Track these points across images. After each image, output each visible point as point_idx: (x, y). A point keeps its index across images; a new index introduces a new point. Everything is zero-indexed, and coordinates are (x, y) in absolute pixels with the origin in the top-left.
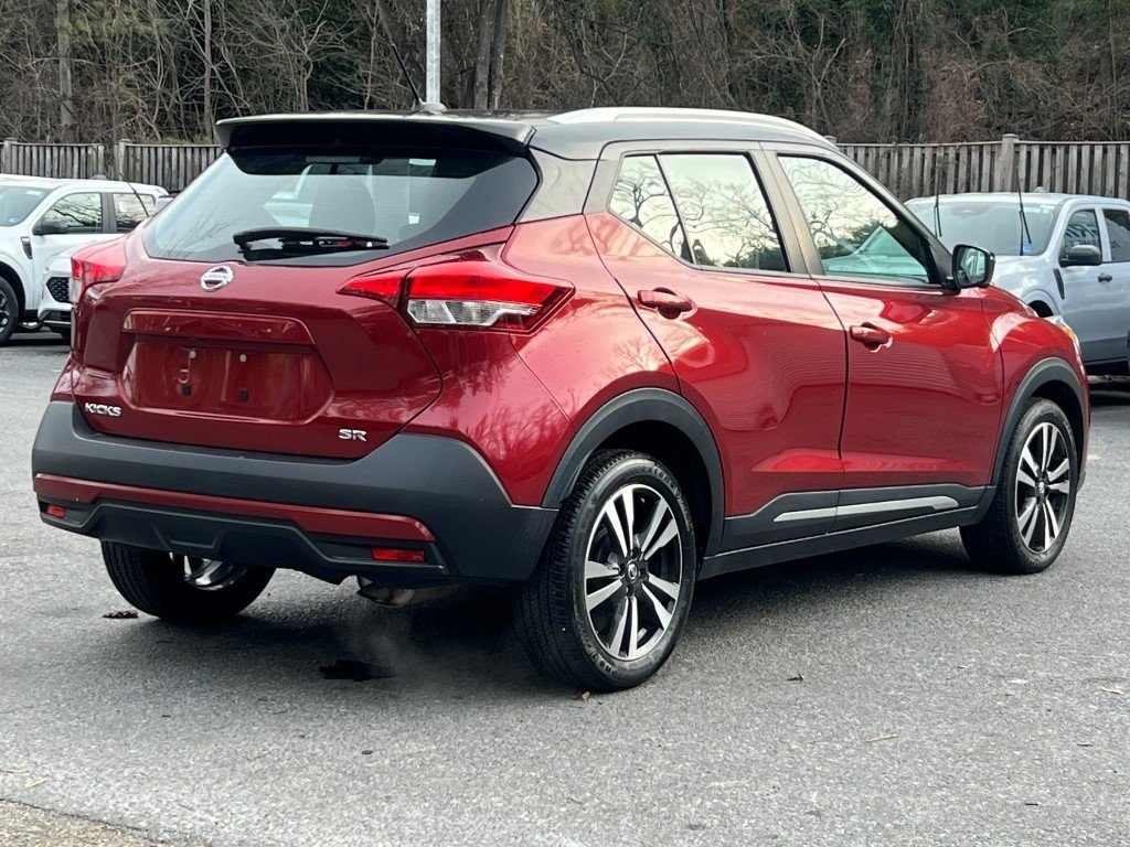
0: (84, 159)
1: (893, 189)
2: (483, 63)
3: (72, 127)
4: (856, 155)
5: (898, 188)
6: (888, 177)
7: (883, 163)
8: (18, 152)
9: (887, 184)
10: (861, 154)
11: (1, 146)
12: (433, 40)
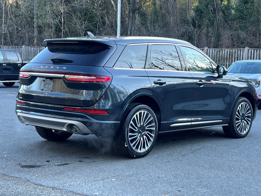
1: (220, 58)
2: (129, 30)
3: (37, 43)
4: (212, 51)
5: (222, 58)
6: (219, 56)
7: (218, 53)
8: (26, 48)
9: (219, 58)
10: (213, 51)
11: (22, 47)
12: (119, 25)
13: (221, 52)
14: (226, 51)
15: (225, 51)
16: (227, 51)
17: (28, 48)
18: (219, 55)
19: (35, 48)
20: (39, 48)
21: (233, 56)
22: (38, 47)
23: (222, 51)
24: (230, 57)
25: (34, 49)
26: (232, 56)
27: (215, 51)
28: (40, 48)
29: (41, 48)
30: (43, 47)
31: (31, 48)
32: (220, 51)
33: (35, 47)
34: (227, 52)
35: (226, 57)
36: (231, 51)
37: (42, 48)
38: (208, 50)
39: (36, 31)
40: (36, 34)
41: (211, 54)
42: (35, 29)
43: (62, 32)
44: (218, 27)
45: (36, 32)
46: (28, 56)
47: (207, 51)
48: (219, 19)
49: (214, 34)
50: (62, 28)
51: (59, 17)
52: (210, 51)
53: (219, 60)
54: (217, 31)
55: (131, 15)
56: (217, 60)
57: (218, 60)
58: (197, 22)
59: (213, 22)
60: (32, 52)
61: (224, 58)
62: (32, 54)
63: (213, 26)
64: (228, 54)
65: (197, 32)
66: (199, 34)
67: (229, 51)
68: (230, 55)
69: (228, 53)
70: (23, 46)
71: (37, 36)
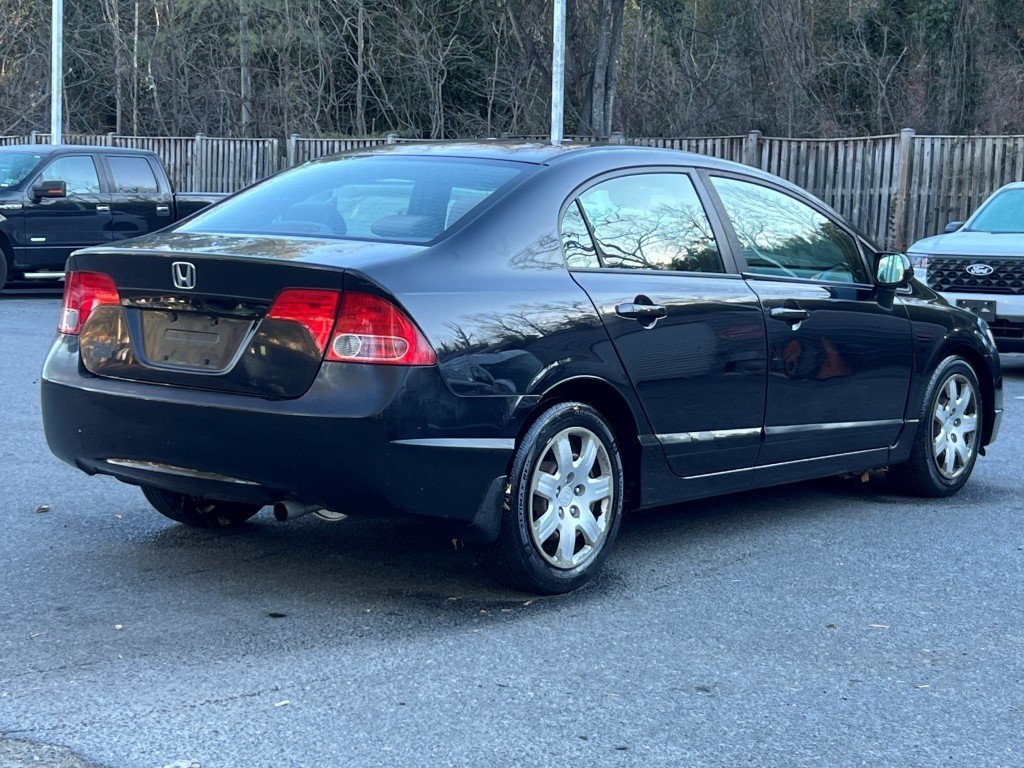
0: (261, 151)
1: (966, 175)
2: (601, 67)
3: (251, 124)
4: (933, 145)
5: (971, 174)
6: (962, 165)
7: (957, 152)
8: (207, 145)
9: (961, 172)
10: (937, 144)
11: (193, 140)
12: (559, 48)
13: (968, 148)
14: (989, 144)
15: (984, 145)
16: (994, 146)
17: (215, 143)
18: (962, 159)
19: (244, 144)
20: (258, 142)
21: (1018, 165)
22: (252, 142)
23: (973, 145)
24: (1003, 169)
25: (238, 147)
26: (1014, 163)
27: (943, 145)
28: (261, 144)
29: (264, 142)
30: (271, 140)
31: (226, 142)
32: (963, 146)
33: (241, 141)
34: (994, 151)
35: (987, 169)
36: (1010, 144)
37: (266, 145)
38: (917, 140)
39: (246, 79)
40: (246, 90)
41: (927, 158)
42: (242, 69)
43: (356, 79)
44: (968, 47)
45: (246, 83)
46: (214, 175)
47: (913, 145)
48: (973, 17)
49: (954, 77)
50: (359, 67)
51: (346, 21)
52: (923, 145)
53: (960, 183)
54: (968, 65)
55: (609, 8)
56: (950, 181)
57: (954, 180)
58: (886, 29)
59: (948, 31)
60: (232, 159)
61: (983, 174)
62: (231, 165)
63: (951, 48)
64: (996, 157)
65: (886, 70)
66: (893, 78)
67: (999, 144)
68: (1003, 161)
69: (999, 151)
70: (198, 138)
71: (249, 97)
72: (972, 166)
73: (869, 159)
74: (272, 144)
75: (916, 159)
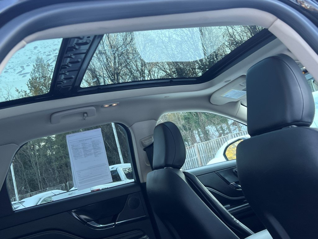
72: (211, 147)
73: (190, 151)
74: (63, 185)
75: (199, 149)
